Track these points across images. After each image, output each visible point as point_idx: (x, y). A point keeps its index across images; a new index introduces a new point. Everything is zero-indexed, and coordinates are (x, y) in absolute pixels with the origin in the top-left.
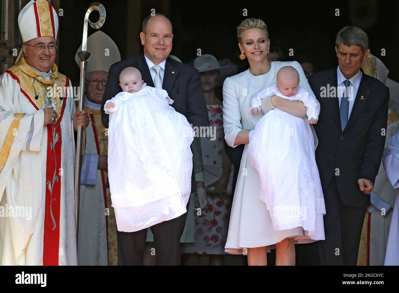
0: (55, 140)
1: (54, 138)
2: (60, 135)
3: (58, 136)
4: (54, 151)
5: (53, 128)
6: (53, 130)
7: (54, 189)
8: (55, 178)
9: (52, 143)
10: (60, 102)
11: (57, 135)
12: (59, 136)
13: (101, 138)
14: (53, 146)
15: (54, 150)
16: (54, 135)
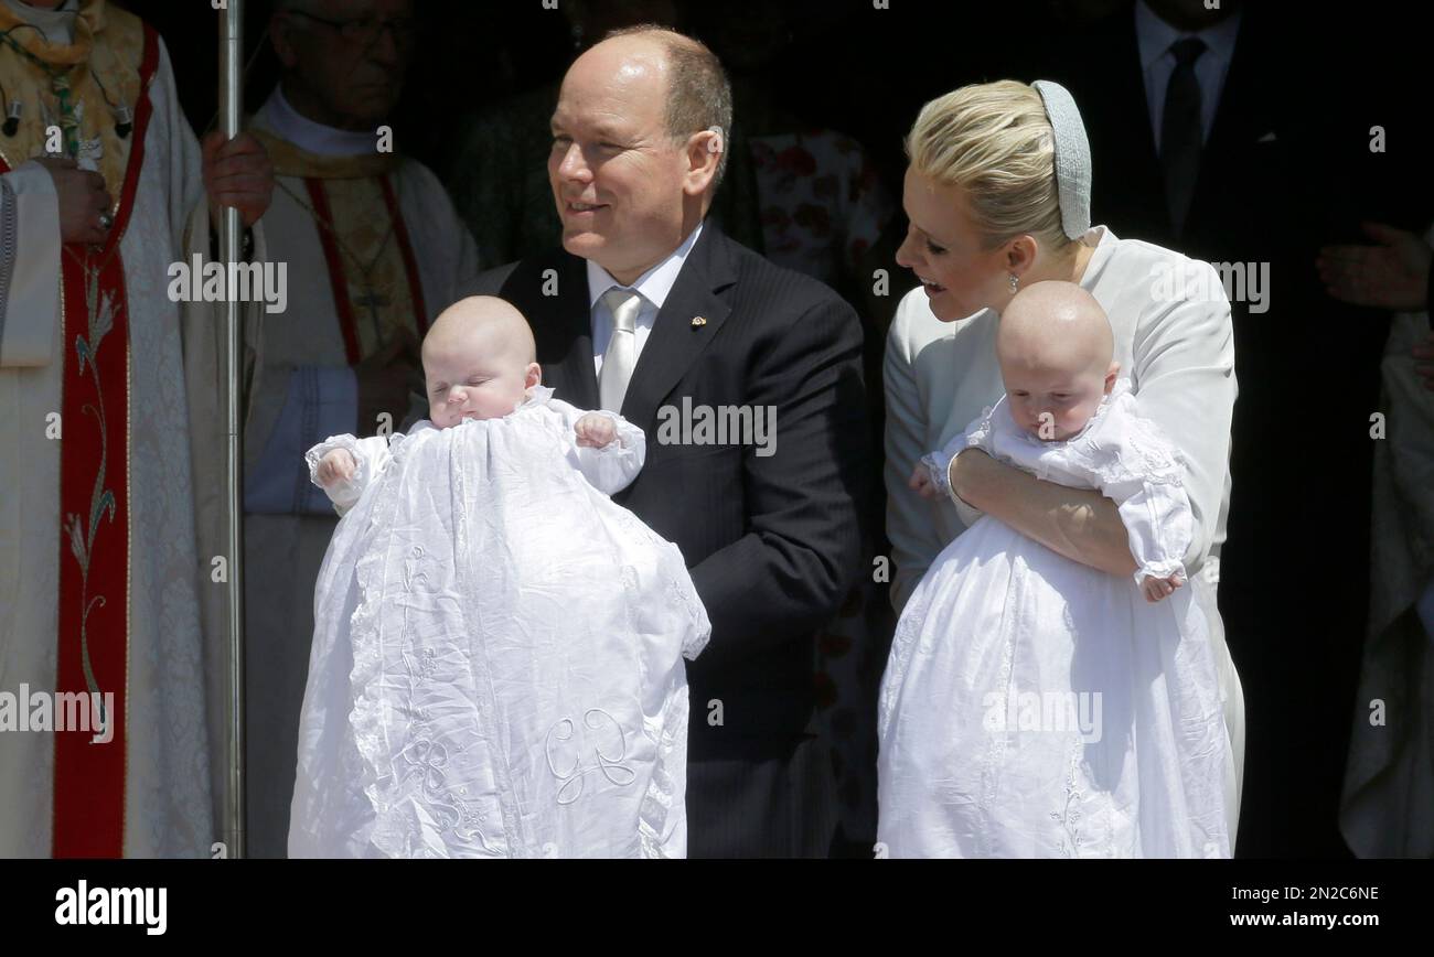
0: (100, 326)
1: (92, 314)
2: (120, 299)
3: (112, 307)
4: (96, 377)
5: (87, 271)
6: (89, 277)
7: (96, 554)
8: (100, 500)
9: (86, 337)
10: (118, 148)
11: (106, 302)
12: (118, 307)
13: (361, 294)
14: (88, 353)
15: (95, 371)
16: (91, 302)
